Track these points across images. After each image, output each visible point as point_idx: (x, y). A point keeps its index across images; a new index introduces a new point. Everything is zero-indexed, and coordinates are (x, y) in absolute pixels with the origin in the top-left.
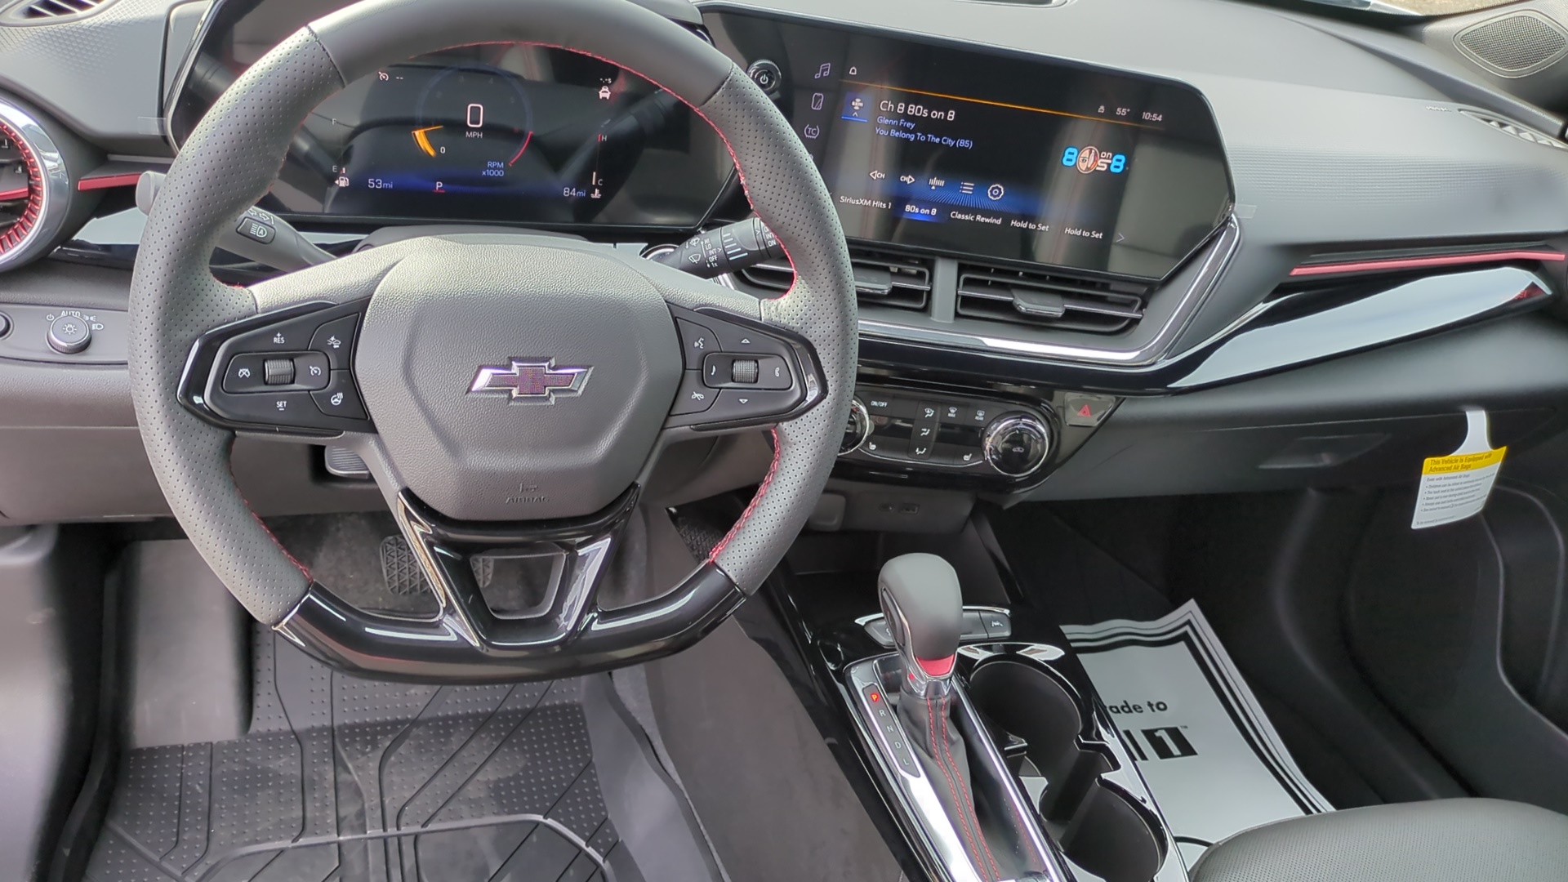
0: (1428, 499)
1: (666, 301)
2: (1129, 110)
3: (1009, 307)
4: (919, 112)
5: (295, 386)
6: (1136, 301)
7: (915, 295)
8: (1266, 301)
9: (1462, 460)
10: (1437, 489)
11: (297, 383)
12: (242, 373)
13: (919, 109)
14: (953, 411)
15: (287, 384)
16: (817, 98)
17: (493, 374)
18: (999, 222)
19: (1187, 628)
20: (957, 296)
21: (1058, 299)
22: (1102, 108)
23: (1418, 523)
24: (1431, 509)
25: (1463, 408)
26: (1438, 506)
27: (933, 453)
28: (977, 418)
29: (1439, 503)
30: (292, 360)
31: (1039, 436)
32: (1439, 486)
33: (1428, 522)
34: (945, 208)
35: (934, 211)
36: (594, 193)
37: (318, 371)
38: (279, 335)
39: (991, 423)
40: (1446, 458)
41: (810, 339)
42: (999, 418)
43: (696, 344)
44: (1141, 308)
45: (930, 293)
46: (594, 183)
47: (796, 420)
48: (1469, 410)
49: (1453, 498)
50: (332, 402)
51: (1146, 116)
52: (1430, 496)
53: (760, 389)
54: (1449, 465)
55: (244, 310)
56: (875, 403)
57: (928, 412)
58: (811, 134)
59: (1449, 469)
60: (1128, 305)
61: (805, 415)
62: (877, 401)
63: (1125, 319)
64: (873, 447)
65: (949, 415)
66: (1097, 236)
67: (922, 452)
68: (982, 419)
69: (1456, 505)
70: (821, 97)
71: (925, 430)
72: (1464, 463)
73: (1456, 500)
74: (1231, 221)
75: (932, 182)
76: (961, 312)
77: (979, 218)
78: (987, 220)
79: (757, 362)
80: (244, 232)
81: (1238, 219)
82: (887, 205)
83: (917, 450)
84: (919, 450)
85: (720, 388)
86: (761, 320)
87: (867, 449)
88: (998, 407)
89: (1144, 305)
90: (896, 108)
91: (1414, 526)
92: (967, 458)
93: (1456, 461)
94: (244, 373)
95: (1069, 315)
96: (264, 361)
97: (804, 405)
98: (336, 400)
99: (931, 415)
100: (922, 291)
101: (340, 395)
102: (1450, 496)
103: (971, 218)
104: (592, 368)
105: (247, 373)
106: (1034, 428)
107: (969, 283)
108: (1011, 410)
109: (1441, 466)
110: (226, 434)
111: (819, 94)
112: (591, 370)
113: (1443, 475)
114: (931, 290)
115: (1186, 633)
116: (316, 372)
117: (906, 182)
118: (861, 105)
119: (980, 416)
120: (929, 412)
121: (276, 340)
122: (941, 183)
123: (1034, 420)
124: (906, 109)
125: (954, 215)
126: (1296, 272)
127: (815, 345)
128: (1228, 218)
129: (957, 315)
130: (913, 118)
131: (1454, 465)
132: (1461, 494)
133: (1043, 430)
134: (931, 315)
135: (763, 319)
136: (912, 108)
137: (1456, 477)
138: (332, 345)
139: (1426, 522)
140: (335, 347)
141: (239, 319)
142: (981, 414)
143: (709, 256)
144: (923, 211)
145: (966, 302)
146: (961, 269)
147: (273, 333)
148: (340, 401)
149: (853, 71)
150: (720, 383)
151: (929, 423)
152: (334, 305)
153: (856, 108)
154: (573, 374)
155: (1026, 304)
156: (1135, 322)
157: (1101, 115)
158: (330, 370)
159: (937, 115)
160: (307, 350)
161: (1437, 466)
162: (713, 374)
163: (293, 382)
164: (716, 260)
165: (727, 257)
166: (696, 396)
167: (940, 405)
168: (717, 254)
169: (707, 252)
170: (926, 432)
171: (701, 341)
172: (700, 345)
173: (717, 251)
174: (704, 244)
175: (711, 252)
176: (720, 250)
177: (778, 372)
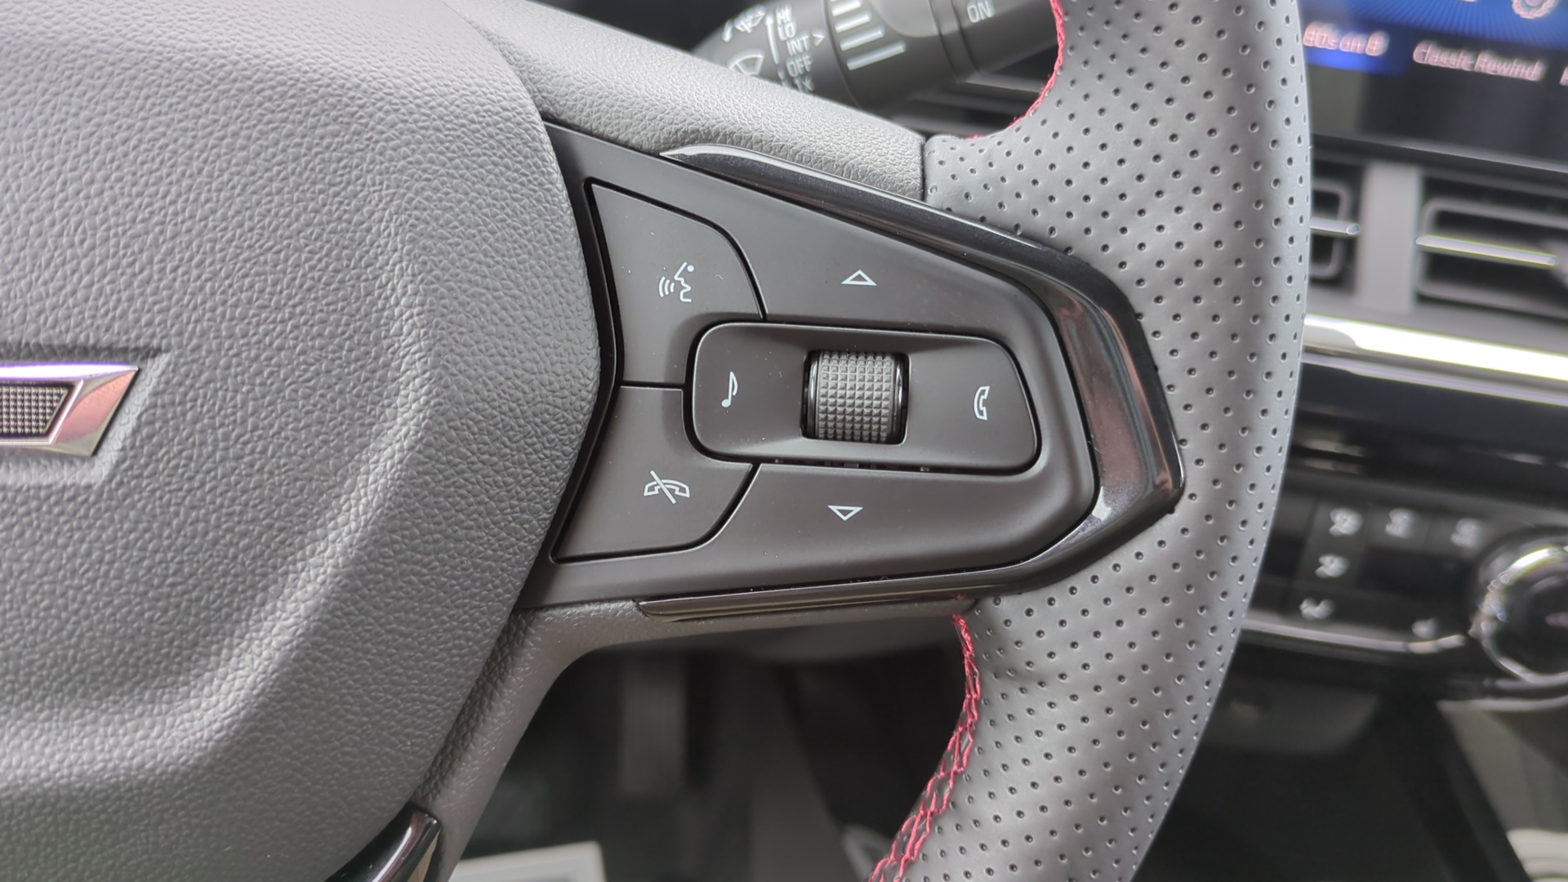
1: (545, 116)
14: (1400, 521)
18: (1534, 73)
20: (1416, 252)
27: (1342, 615)
28: (1458, 539)
34: (1403, 37)
39: (1496, 552)
41: (1118, 276)
42: (1512, 542)
43: (664, 287)
45: (1353, 244)
47: (1052, 591)
53: (914, 468)
57: (1341, 520)
61: (1086, 574)
65: (1392, 530)
67: (1318, 612)
68: (1472, 541)
71: (1329, 561)
76: (1430, 290)
77: (1483, 61)
78: (1506, 69)
79: (902, 360)
83: (1305, 608)
84: (1312, 607)
85: (756, 461)
86: (923, 197)
92: (1422, 630)
97: (1082, 532)
99: (1347, 529)
100: (1340, 240)
103: (1465, 63)
104: (163, 360)
107: (1447, 223)
112: (155, 369)
114: (1355, 237)
119: (1467, 535)
120: (1344, 522)
125: (1421, 54)
127: (1138, 299)
129: (1423, 299)
134: (1354, 293)
135: (932, 197)
142: (1468, 531)
143: (787, 56)
144: (1347, 44)
145: (1440, 266)
146: (1432, 188)
150: (757, 440)
154: (69, 386)
162: (726, 403)
164: (808, 69)
165: (841, 58)
166: (663, 486)
167: (1371, 506)
168: (810, 49)
169: (782, 45)
170: (1331, 566)
171: (685, 274)
172: (679, 287)
173: (812, 39)
174: (775, 25)
175: (794, 46)
176: (820, 36)
177: (985, 403)
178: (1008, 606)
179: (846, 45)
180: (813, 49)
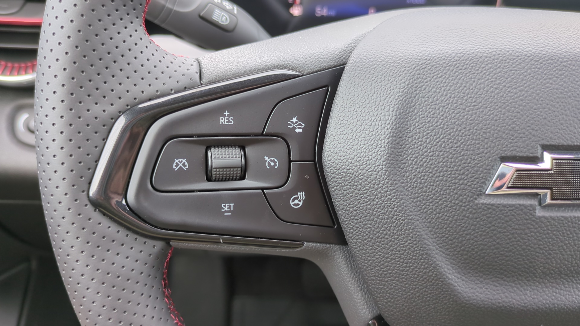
5: (246, 183)
11: (248, 179)
12: (177, 165)
15: (236, 180)
17: (518, 170)
30: (243, 148)
37: (275, 163)
38: (227, 113)
50: (292, 204)
55: (184, 82)
80: (207, 17)
94: (181, 165)
96: (208, 148)
98: (296, 202)
101: (302, 195)
105: (184, 165)
110: (159, 245)
116: (272, 164)
121: (223, 120)
138: (295, 128)
140: (297, 130)
141: (176, 92)
147: (219, 111)
148: (301, 203)
152: (299, 76)
158: (290, 161)
160: (262, 135)
163: (243, 178)
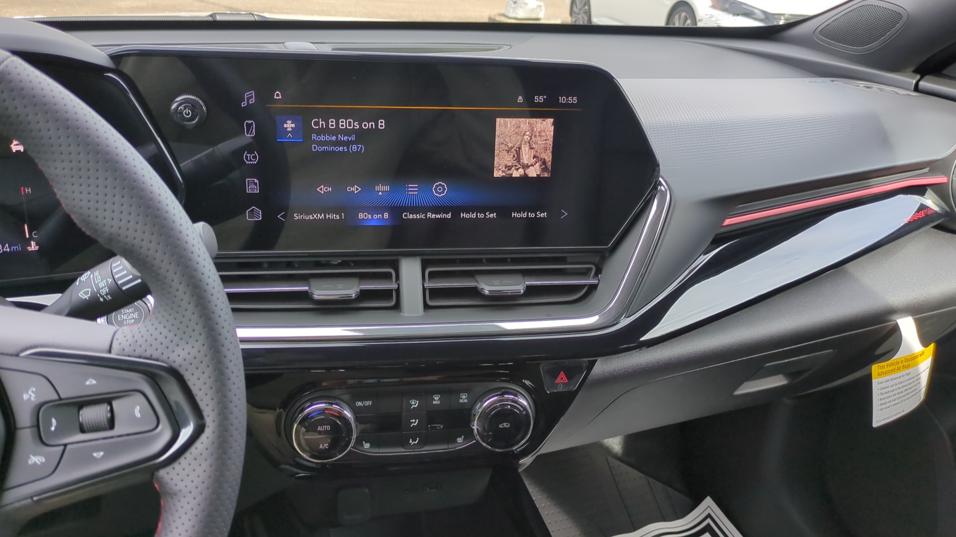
0: (881, 399)
2: (545, 97)
3: (474, 293)
4: (350, 125)
6: (591, 269)
7: (385, 295)
8: (706, 252)
9: (902, 361)
10: (886, 390)
13: (350, 122)
14: (436, 398)
16: (249, 126)
18: (449, 216)
19: (709, 521)
20: (424, 289)
21: (519, 278)
22: (520, 98)
23: (877, 422)
24: (886, 408)
25: (893, 317)
26: (890, 404)
27: (424, 442)
28: (461, 401)
29: (890, 402)
31: (522, 409)
32: (888, 387)
33: (885, 419)
34: (396, 210)
35: (386, 215)
36: (31, 246)
39: (475, 403)
40: (889, 362)
42: (481, 397)
43: (25, 397)
44: (596, 275)
45: (398, 291)
46: (27, 236)
47: (173, 466)
48: (899, 318)
49: (901, 395)
51: (562, 100)
52: (883, 397)
53: (120, 436)
54: (892, 368)
56: (359, 404)
57: (413, 403)
58: (251, 160)
59: (893, 371)
60: (585, 273)
61: (183, 457)
62: (362, 401)
63: (583, 286)
64: (367, 446)
65: (434, 402)
66: (542, 215)
67: (416, 443)
68: (466, 401)
69: (904, 400)
70: (252, 123)
71: (414, 421)
72: (904, 363)
73: (904, 396)
74: (660, 184)
75: (377, 188)
76: (430, 303)
77: (429, 215)
78: (438, 216)
79: (109, 404)
81: (665, 181)
82: (341, 216)
83: (411, 442)
84: (413, 441)
85: (66, 445)
86: (109, 353)
87: (361, 448)
88: (478, 387)
89: (599, 271)
90: (327, 124)
91: (876, 424)
92: (460, 440)
93: (898, 363)
95: (531, 291)
99: (416, 406)
100: (391, 290)
102: (899, 393)
103: (423, 216)
106: (516, 402)
107: (433, 275)
108: (492, 387)
109: (886, 369)
111: (249, 122)
113: (889, 377)
114: (399, 288)
115: (709, 525)
117: (353, 192)
118: (293, 125)
119: (464, 398)
120: (415, 403)
122: (387, 188)
123: (516, 396)
124: (337, 124)
125: (406, 216)
126: (727, 222)
128: (657, 181)
129: (426, 307)
130: (346, 132)
131: (896, 367)
132: (907, 390)
133: (525, 403)
134: (401, 311)
135: (112, 353)
136: (342, 122)
137: (900, 377)
139: (883, 420)
142: (464, 397)
143: (99, 289)
144: (376, 217)
145: (435, 293)
146: (425, 265)
149: (278, 95)
150: (65, 438)
151: (414, 414)
153: (289, 129)
155: (487, 286)
156: (593, 288)
157: (520, 105)
159: (367, 125)
161: (883, 370)
164: (108, 292)
165: (119, 287)
166: (36, 459)
167: (424, 394)
168: (107, 286)
169: (97, 285)
170: (415, 423)
171: (32, 392)
172: (30, 396)
173: (107, 282)
174: (93, 277)
175: (101, 285)
176: (110, 280)
177: (139, 412)
178: (162, 473)
179: (119, 282)
180: (108, 286)
